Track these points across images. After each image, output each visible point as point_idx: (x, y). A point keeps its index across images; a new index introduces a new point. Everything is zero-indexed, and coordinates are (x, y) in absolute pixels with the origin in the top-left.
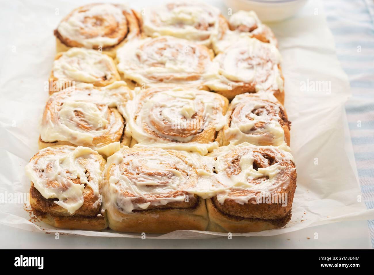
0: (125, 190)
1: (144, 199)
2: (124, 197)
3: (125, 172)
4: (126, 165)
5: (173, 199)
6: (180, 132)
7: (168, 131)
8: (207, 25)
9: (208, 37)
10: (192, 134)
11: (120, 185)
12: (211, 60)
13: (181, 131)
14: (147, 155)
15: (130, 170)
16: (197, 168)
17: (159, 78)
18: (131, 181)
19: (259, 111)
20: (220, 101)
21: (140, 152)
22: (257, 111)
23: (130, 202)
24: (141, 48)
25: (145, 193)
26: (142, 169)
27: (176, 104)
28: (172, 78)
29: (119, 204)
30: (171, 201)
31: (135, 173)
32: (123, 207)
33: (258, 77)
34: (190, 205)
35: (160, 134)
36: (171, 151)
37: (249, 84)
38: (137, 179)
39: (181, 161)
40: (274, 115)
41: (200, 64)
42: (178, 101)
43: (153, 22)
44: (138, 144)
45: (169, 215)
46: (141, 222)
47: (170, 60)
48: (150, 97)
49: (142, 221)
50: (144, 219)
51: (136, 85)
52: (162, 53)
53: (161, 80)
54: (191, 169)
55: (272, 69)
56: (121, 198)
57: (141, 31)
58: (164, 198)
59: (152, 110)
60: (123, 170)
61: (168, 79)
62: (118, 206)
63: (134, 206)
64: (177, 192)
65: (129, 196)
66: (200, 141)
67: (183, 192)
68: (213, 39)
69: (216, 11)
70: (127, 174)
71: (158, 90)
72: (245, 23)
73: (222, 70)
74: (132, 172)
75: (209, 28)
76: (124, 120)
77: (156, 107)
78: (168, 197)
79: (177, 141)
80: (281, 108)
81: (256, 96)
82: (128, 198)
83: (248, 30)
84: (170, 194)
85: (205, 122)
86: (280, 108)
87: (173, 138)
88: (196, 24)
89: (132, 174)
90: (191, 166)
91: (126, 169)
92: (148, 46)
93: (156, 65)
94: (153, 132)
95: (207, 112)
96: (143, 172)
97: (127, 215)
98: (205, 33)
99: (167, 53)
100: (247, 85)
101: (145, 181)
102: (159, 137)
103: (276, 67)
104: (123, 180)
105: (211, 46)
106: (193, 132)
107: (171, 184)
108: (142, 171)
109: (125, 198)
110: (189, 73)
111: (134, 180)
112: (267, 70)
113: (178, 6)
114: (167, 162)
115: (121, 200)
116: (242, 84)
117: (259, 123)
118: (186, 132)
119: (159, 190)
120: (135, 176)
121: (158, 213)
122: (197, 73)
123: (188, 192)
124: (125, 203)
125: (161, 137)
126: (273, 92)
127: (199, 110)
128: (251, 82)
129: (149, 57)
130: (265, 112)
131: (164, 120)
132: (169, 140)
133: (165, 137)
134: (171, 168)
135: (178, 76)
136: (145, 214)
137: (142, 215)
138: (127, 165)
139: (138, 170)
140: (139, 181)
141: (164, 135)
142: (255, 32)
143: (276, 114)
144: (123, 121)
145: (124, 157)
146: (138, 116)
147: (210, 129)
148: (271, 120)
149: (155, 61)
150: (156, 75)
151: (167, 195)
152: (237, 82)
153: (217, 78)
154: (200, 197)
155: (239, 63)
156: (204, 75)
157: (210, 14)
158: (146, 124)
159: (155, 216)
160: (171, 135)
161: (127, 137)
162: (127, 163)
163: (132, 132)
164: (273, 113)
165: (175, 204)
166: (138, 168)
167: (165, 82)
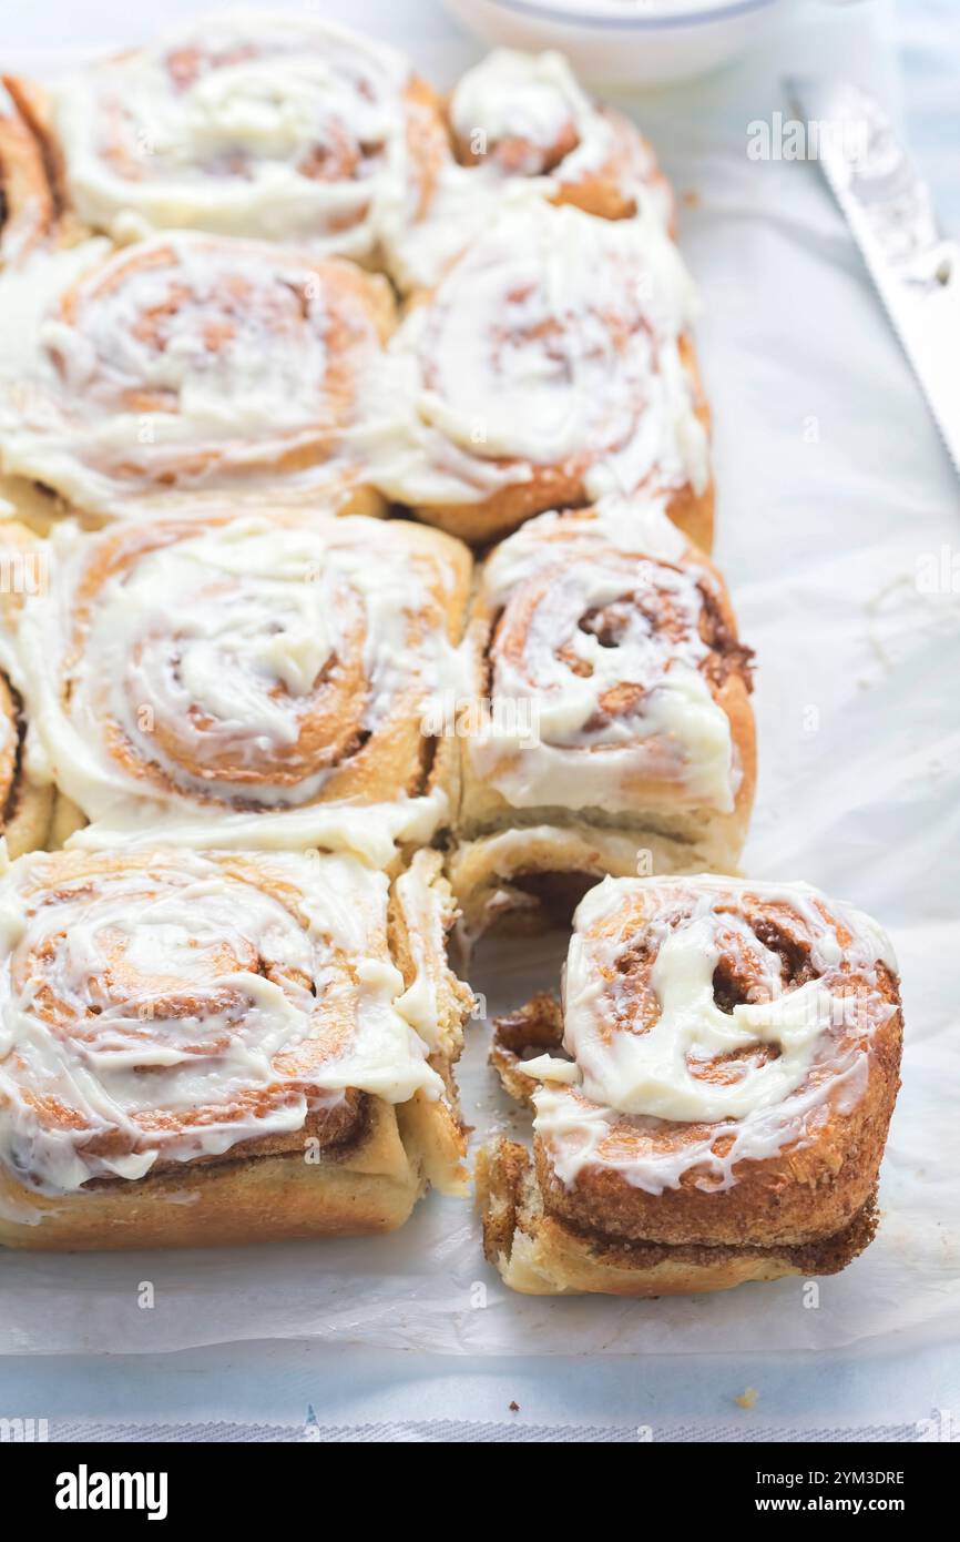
0: (43, 1096)
1: (128, 1137)
2: (41, 1131)
3: (35, 997)
4: (38, 958)
5: (254, 1126)
6: (267, 763)
7: (217, 764)
8: (353, 149)
9: (361, 213)
10: (322, 764)
11: (22, 1067)
12: (384, 342)
13: (274, 760)
14: (131, 896)
15: (61, 989)
16: (355, 954)
17: (158, 472)
18: (69, 1049)
19: (613, 621)
20: (435, 570)
21: (97, 879)
22: (598, 623)
23: (70, 1152)
24: (67, 309)
25: (134, 1105)
26: (109, 985)
27: (240, 613)
28: (213, 464)
29: (23, 1158)
30: (246, 1137)
31: (79, 1004)
32: (43, 1172)
33: (594, 423)
34: (331, 1137)
35: (182, 775)
36: (235, 861)
37: (558, 468)
38: (91, 1038)
39: (281, 915)
40: (677, 637)
41: (334, 378)
42: (250, 599)
43: (110, 155)
44: (88, 829)
45: (245, 1188)
46: (122, 1222)
47: (201, 370)
48: (121, 575)
49: (128, 1220)
50: (134, 1212)
51: (58, 506)
52: (163, 333)
53: (167, 481)
54: (326, 953)
55: (655, 367)
56: (31, 1132)
57: (59, 204)
58: (217, 1126)
59: (136, 650)
60: (30, 987)
61: (195, 471)
62: (18, 1164)
63: (89, 1167)
64: (272, 1089)
65: (61, 1127)
66: (357, 797)
67: (295, 1086)
68: (387, 222)
69: (391, 64)
70: (49, 1007)
71: (156, 535)
72: (521, 127)
73: (431, 400)
74: (70, 998)
75: (364, 167)
76: (18, 699)
77: (155, 636)
78: (232, 1116)
79: (257, 806)
80: (704, 585)
81: (592, 536)
82: (59, 1136)
83: (535, 162)
84: (240, 1104)
85: (377, 694)
86: (698, 586)
87: (241, 790)
88: (303, 153)
89: (70, 1012)
90: (326, 938)
91: (39, 983)
92: (96, 295)
93: (142, 398)
94: (150, 769)
95: (381, 637)
96: (114, 1000)
97: (58, 1202)
98: (346, 193)
99: (184, 334)
100: (548, 476)
101: (130, 1049)
102: (180, 791)
103: (669, 355)
104: (34, 1044)
105: (376, 260)
106: (328, 752)
107: (245, 1050)
108: (112, 997)
109: (44, 1134)
110: (286, 434)
111: (79, 1045)
112: (631, 381)
113: (218, 61)
114: (219, 934)
115: (29, 1141)
116: (523, 473)
117: (617, 689)
118: (295, 760)
119: (190, 1090)
120: (84, 1023)
121: (196, 1188)
122: (322, 427)
123: (319, 1086)
124: (48, 1154)
125: (189, 791)
126: (661, 503)
127: (345, 636)
128: (566, 459)
129: (102, 359)
130: (640, 625)
131: (193, 710)
132: (222, 804)
133: (206, 791)
134: (239, 967)
135: (238, 452)
136: (138, 1192)
137: (124, 1198)
138: (44, 955)
139: (96, 993)
140: (103, 1049)
141: (199, 781)
142: (570, 169)
143: (687, 632)
144: (13, 710)
145: (31, 913)
146: (79, 680)
147: (400, 730)
148: (667, 668)
149: (133, 381)
150: (147, 455)
151: (227, 1110)
152: (503, 461)
153: (412, 445)
154: (374, 1095)
155: (508, 352)
156: (356, 433)
157: (364, 89)
158: (114, 724)
159: (185, 1199)
160: (229, 780)
161: (36, 790)
162: (42, 950)
163: (55, 770)
164: (672, 627)
165: (267, 1143)
166: (91, 980)
167: (186, 489)
